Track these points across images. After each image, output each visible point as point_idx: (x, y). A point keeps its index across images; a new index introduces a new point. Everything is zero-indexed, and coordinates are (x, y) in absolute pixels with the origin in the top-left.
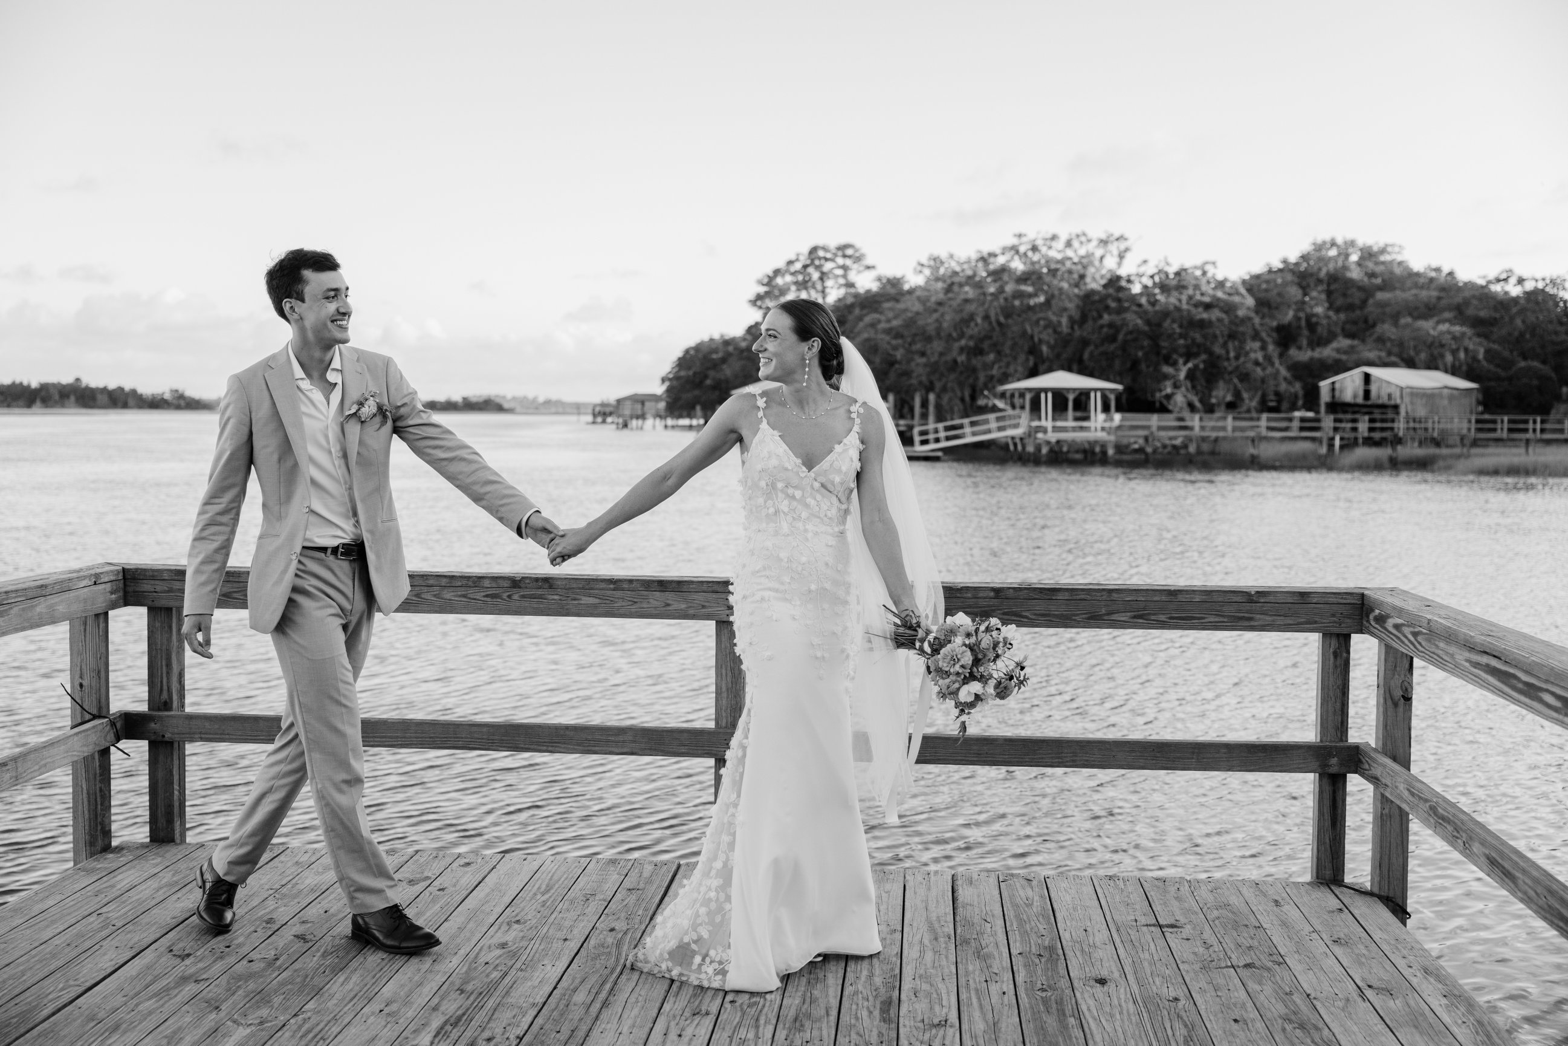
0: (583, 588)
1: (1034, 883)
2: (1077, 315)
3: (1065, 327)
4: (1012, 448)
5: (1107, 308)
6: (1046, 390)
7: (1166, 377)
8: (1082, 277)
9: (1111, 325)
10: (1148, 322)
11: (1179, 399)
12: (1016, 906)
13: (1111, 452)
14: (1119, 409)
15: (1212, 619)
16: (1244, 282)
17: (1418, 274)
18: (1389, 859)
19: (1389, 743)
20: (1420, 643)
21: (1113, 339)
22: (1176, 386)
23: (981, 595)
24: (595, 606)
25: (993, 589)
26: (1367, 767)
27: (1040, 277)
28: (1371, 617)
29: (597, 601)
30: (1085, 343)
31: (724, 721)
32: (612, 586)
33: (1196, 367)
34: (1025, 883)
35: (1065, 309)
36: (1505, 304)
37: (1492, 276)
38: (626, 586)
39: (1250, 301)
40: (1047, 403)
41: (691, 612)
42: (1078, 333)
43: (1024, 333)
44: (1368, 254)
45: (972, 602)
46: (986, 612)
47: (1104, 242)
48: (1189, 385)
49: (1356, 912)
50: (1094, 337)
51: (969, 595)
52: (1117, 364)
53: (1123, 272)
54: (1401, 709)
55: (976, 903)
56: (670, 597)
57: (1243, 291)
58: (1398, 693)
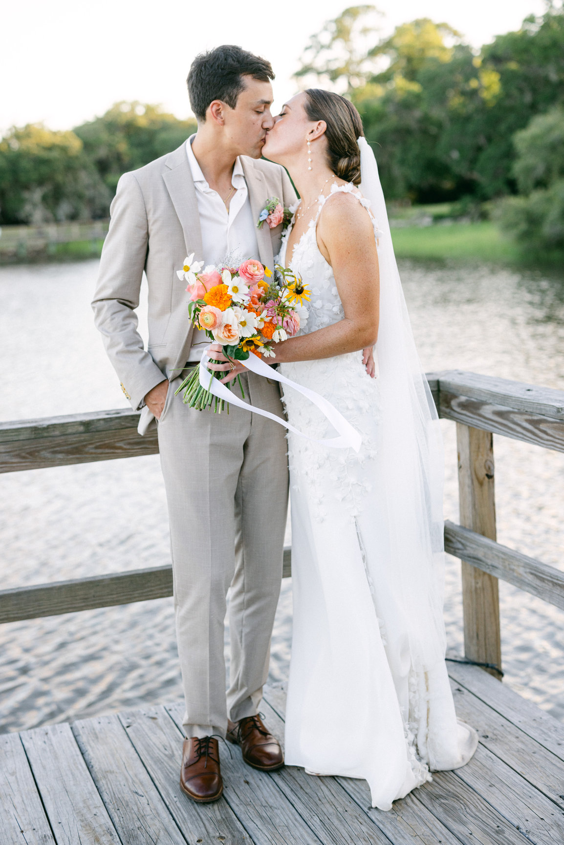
1: (160, 721)
7: (25, 200)
11: (37, 215)
12: (158, 761)
18: (485, 629)
19: (478, 521)
20: (545, 432)
22: (34, 206)
23: (70, 431)
25: (82, 423)
26: (460, 546)
28: (454, 403)
33: (47, 191)
34: (150, 723)
39: (78, 144)
44: (149, 109)
45: (59, 440)
46: (76, 448)
48: (43, 204)
49: (473, 690)
51: (57, 433)
54: (486, 487)
55: (115, 768)
57: (73, 137)
58: (482, 473)
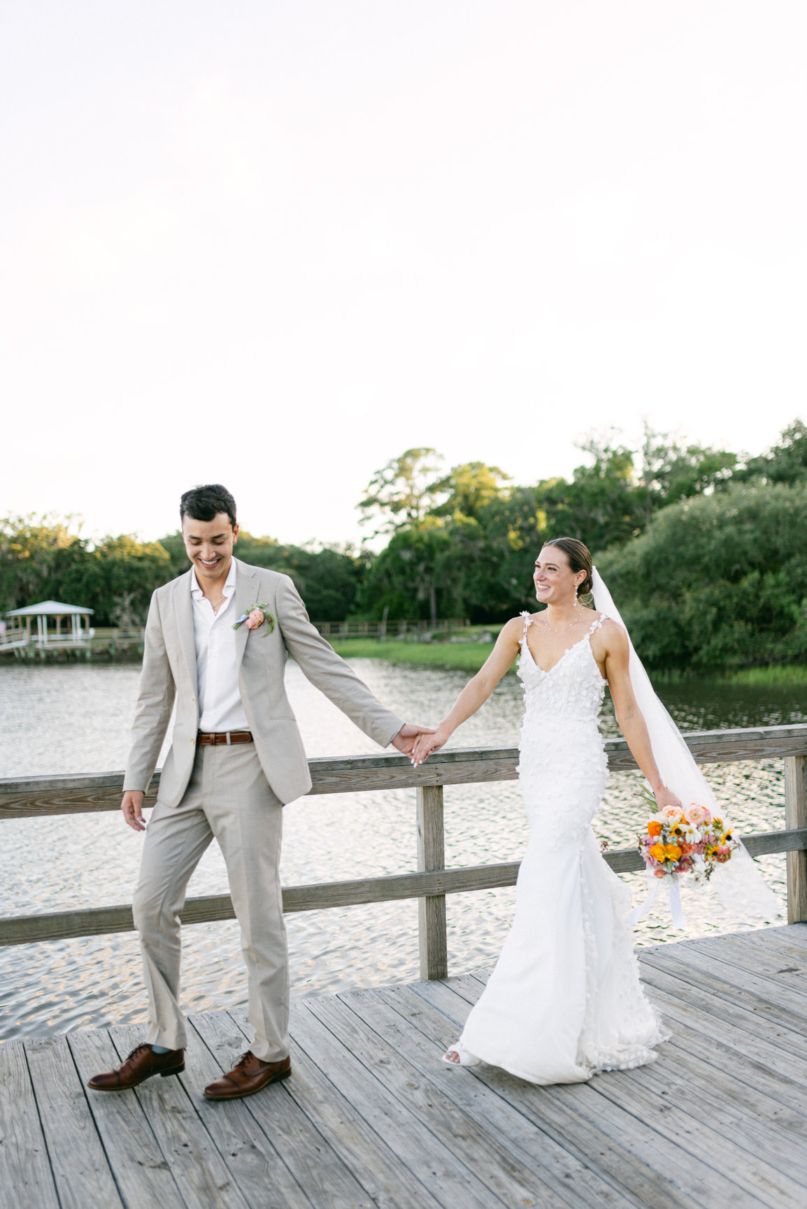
0: (326, 770)
2: (53, 564)
3: (45, 572)
4: (16, 654)
5: (73, 560)
6: (41, 615)
7: (116, 604)
8: (55, 540)
9: (77, 571)
10: (103, 569)
11: (126, 618)
13: (88, 655)
14: (92, 626)
15: (742, 752)
16: (161, 542)
17: (256, 540)
21: (79, 580)
22: (123, 610)
24: (337, 784)
27: (26, 539)
29: (338, 779)
30: (59, 583)
31: (432, 865)
32: (349, 766)
33: (135, 598)
35: (45, 561)
36: (313, 558)
37: (306, 541)
38: (360, 765)
39: (166, 555)
40: (42, 624)
41: (410, 781)
42: (54, 576)
43: (16, 577)
47: (69, 517)
48: (131, 608)
50: (67, 579)
52: (83, 597)
53: (82, 537)
56: (393, 770)
57: (161, 548)
